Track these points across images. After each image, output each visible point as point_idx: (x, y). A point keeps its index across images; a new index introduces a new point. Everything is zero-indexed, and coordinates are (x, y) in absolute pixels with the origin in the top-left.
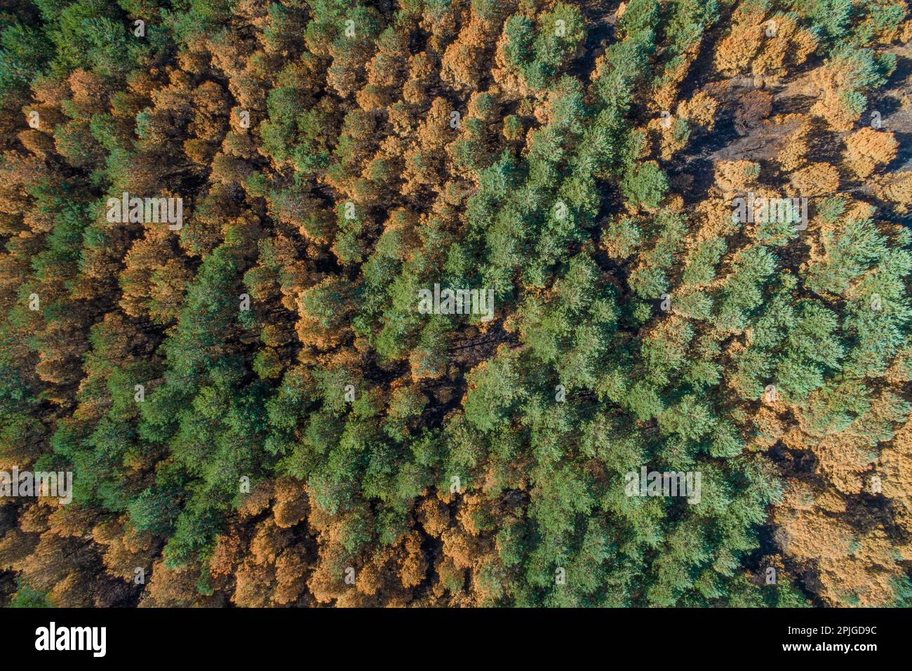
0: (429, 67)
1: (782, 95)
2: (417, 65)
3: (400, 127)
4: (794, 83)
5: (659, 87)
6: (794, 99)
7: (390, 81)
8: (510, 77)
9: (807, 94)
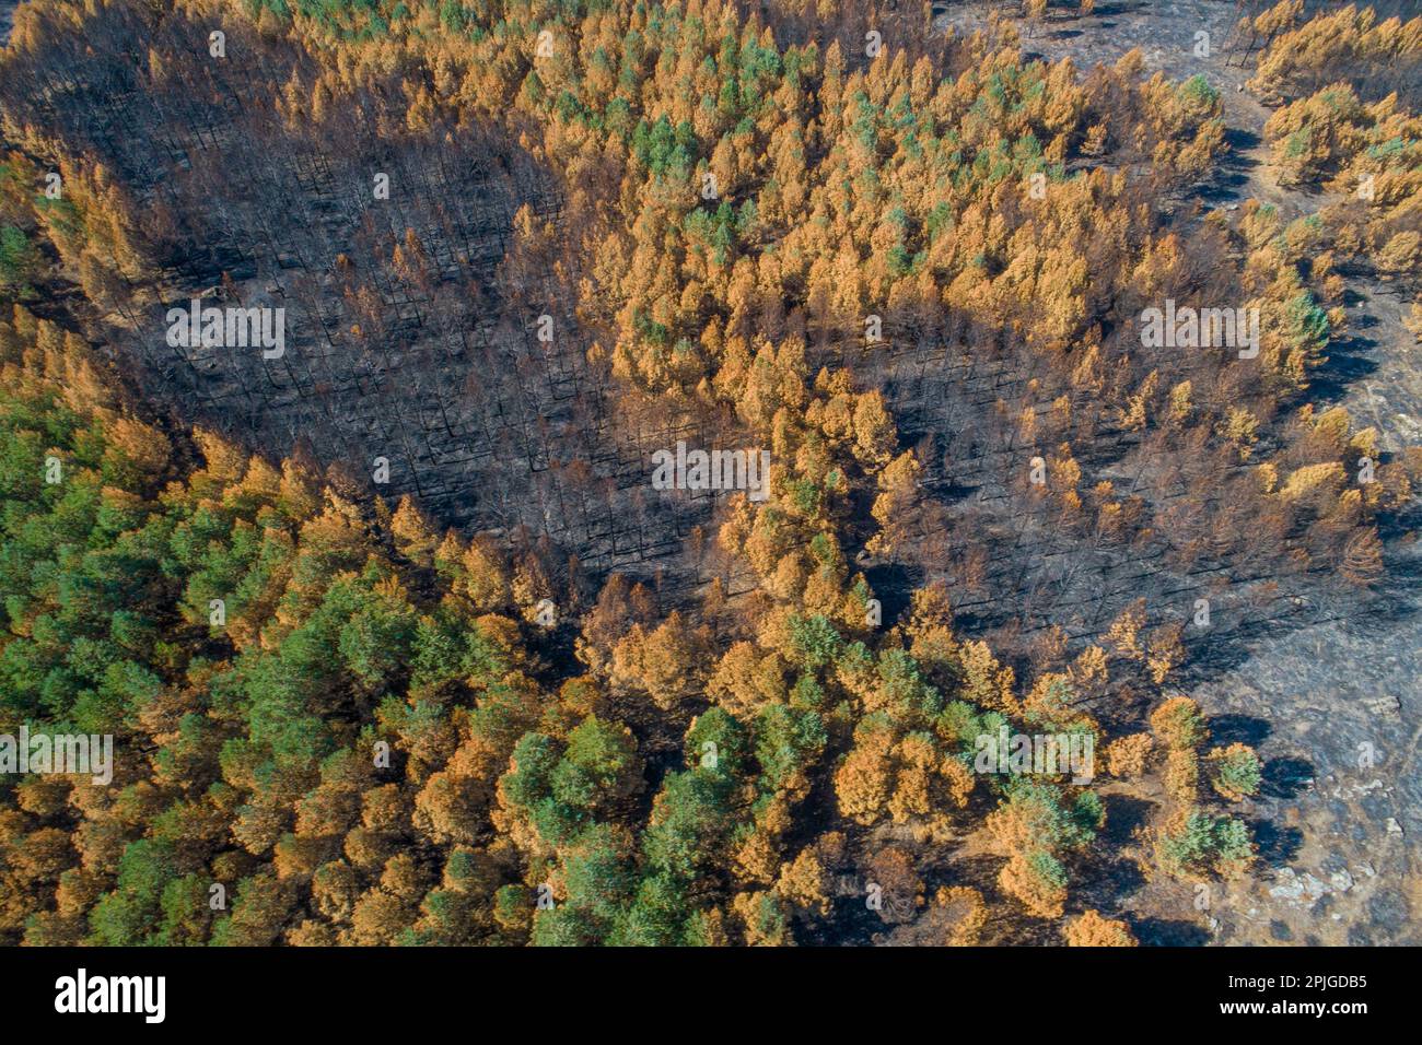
0: (391, 806)
1: (960, 854)
2: (377, 805)
3: (331, 903)
4: (975, 834)
5: (744, 841)
6: (979, 861)
7: (329, 828)
8: (517, 823)
9: (997, 853)
